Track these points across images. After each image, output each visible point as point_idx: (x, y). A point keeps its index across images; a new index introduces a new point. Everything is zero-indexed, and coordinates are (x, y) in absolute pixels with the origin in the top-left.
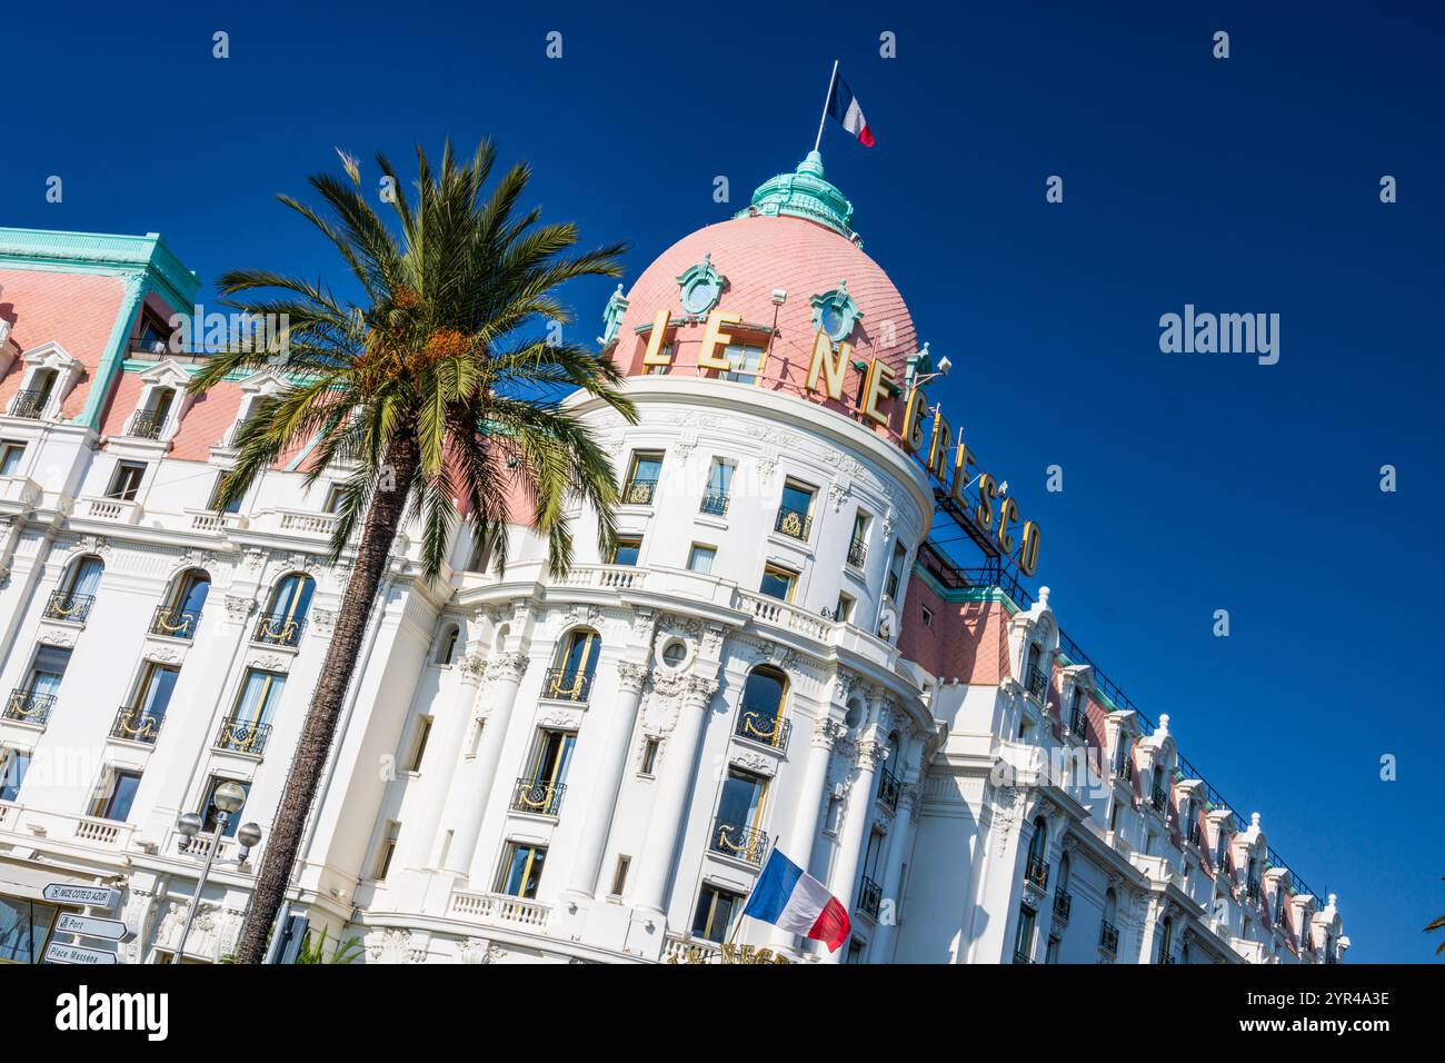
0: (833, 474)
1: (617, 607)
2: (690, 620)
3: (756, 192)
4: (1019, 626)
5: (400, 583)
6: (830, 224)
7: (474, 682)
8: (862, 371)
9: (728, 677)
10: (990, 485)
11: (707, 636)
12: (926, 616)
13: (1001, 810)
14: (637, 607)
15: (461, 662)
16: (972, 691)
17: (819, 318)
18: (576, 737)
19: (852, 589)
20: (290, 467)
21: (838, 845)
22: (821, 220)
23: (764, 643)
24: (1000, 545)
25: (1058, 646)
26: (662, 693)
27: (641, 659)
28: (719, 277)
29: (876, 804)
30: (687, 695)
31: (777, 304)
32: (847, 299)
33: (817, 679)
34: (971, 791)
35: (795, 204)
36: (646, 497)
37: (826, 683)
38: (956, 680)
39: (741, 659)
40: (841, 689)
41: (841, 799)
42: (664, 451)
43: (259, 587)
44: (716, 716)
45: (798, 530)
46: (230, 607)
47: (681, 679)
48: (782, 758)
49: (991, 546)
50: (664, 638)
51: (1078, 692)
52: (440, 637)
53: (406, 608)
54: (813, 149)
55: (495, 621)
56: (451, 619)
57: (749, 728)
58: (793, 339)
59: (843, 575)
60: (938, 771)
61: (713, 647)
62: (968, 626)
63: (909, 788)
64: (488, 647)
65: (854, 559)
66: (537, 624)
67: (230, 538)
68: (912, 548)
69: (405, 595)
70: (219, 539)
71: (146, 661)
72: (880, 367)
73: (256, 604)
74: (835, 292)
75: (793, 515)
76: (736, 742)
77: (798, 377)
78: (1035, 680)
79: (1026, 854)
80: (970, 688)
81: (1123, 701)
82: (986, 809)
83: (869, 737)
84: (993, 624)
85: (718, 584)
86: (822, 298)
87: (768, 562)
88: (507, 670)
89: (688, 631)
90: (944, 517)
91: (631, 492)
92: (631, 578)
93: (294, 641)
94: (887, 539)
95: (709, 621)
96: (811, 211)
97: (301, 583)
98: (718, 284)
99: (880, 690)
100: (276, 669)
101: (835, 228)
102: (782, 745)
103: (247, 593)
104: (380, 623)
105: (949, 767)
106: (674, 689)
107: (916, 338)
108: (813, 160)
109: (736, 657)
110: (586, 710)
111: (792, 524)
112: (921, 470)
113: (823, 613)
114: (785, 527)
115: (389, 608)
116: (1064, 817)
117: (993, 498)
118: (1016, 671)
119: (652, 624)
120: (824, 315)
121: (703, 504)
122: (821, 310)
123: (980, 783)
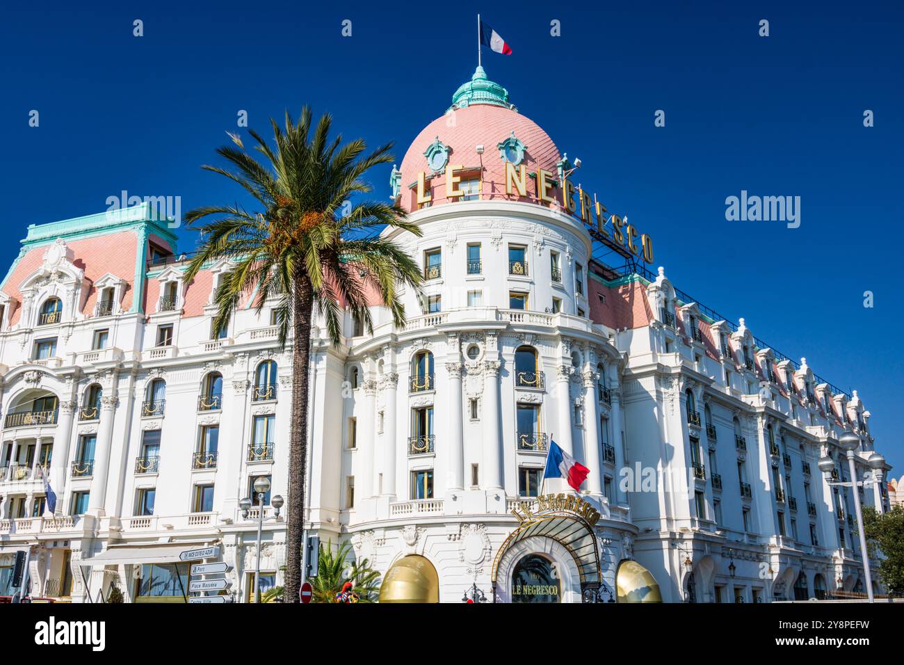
0: (533, 236)
1: (437, 336)
2: (477, 333)
3: (454, 96)
4: (652, 291)
5: (321, 351)
6: (497, 104)
7: (372, 394)
8: (534, 177)
9: (504, 357)
10: (618, 221)
11: (488, 338)
12: (601, 298)
13: (666, 391)
14: (447, 333)
15: (363, 385)
16: (635, 332)
17: (504, 155)
18: (433, 409)
19: (558, 294)
20: (247, 307)
21: (585, 430)
22: (492, 103)
23: (518, 335)
24: (631, 251)
25: (675, 296)
26: (472, 375)
27: (456, 359)
28: (446, 147)
29: (600, 404)
30: (485, 372)
31: (480, 153)
33: (551, 346)
34: (648, 384)
35: (475, 97)
36: (437, 274)
37: (557, 347)
38: (626, 328)
39: (509, 346)
40: (566, 348)
41: (581, 406)
42: (440, 247)
43: (248, 373)
44: (504, 379)
45: (521, 271)
46: (236, 387)
47: (480, 364)
48: (544, 392)
49: (626, 253)
50: (466, 345)
51: (692, 318)
52: (348, 376)
53: (327, 364)
54: (478, 65)
55: (375, 359)
56: (352, 364)
57: (523, 381)
58: (493, 170)
59: (552, 288)
60: (628, 379)
61: (493, 344)
62: (625, 298)
63: (615, 391)
64: (375, 373)
65: (555, 278)
66: (398, 355)
67: (226, 351)
68: (584, 264)
69: (325, 357)
70: (221, 353)
71: (200, 426)
72: (543, 172)
73: (249, 382)
74: (509, 139)
75: (517, 263)
76: (518, 390)
77: (501, 189)
78: (668, 317)
79: (685, 410)
80: (634, 330)
81: (717, 317)
82: (658, 392)
83: (587, 370)
84: (638, 294)
85: (487, 310)
86: (503, 144)
87: (510, 291)
88: (388, 383)
89: (477, 338)
90: (597, 244)
91: (428, 273)
92: (440, 319)
93: (273, 396)
94: (570, 263)
95: (486, 331)
96: (485, 99)
97: (269, 365)
98: (446, 151)
99: (587, 344)
100: (268, 413)
101: (500, 104)
102: (542, 386)
103: (243, 377)
104: (316, 375)
105: (633, 374)
106: (478, 371)
107: (558, 153)
108: (480, 72)
109: (506, 346)
110: (435, 393)
111: (518, 268)
112: (580, 222)
113: (546, 311)
114: (514, 271)
115: (318, 367)
116: (701, 386)
117: (621, 226)
118: (657, 316)
119: (457, 340)
120: (507, 153)
121: (468, 269)
122: (504, 151)
123: (652, 379)
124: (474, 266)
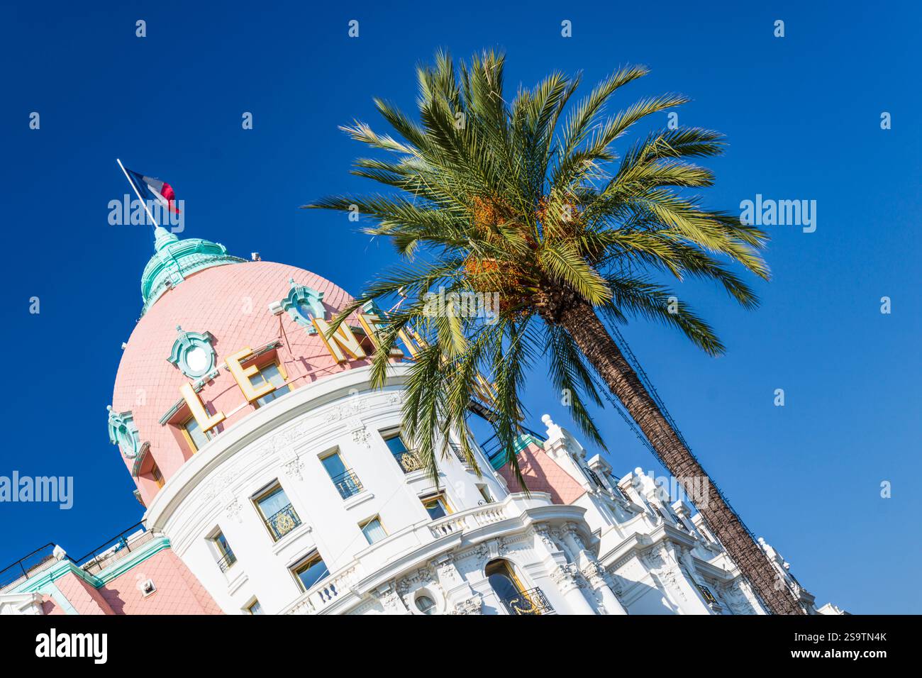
1: (359, 604)
2: (419, 570)
4: (557, 449)
9: (477, 589)
11: (441, 571)
13: (661, 571)
14: (374, 591)
17: (298, 314)
19: (479, 480)
23: (478, 547)
28: (204, 335)
31: (280, 313)
32: (304, 289)
33: (526, 548)
34: (634, 572)
35: (184, 267)
36: (291, 522)
39: (473, 571)
40: (547, 541)
42: (277, 479)
45: (415, 464)
50: (411, 598)
54: (155, 228)
57: (521, 612)
58: (293, 341)
59: (467, 473)
61: (452, 575)
62: (526, 474)
74: (293, 290)
75: (404, 456)
77: (318, 364)
79: (697, 590)
82: (652, 575)
83: (586, 563)
84: (541, 458)
85: (415, 530)
86: (289, 299)
87: (421, 498)
89: (423, 579)
91: (275, 529)
92: (332, 588)
95: (433, 559)
98: (205, 341)
99: (564, 526)
102: (550, 607)
108: (162, 235)
109: (469, 572)
111: (409, 462)
114: (407, 467)
119: (395, 594)
120: (299, 310)
121: (341, 492)
122: (295, 308)
123: (635, 562)
124: (345, 484)
